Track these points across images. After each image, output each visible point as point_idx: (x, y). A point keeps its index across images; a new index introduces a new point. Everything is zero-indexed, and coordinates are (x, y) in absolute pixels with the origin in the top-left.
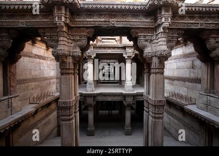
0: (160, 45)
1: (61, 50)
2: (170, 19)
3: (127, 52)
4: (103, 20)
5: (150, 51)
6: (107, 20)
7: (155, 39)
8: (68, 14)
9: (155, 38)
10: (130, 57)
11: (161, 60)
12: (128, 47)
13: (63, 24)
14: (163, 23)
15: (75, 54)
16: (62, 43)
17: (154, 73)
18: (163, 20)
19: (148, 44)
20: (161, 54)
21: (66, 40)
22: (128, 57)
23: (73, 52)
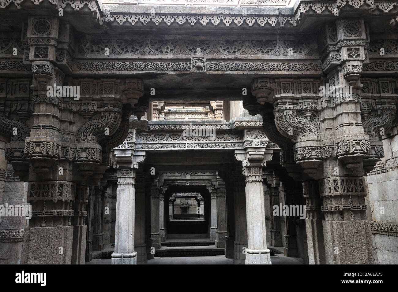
0: (342, 125)
1: (38, 144)
2: (362, 52)
3: (246, 145)
4: (170, 56)
5: (314, 144)
6: (181, 56)
7: (328, 107)
8: (67, 39)
9: (325, 105)
10: (260, 161)
11: (349, 170)
12: (251, 129)
13: (49, 69)
14: (344, 62)
15: (84, 155)
16: (42, 122)
17: (332, 213)
18: (344, 54)
19: (306, 121)
20: (347, 153)
21: (57, 113)
22: (250, 160)
23: (77, 151)
